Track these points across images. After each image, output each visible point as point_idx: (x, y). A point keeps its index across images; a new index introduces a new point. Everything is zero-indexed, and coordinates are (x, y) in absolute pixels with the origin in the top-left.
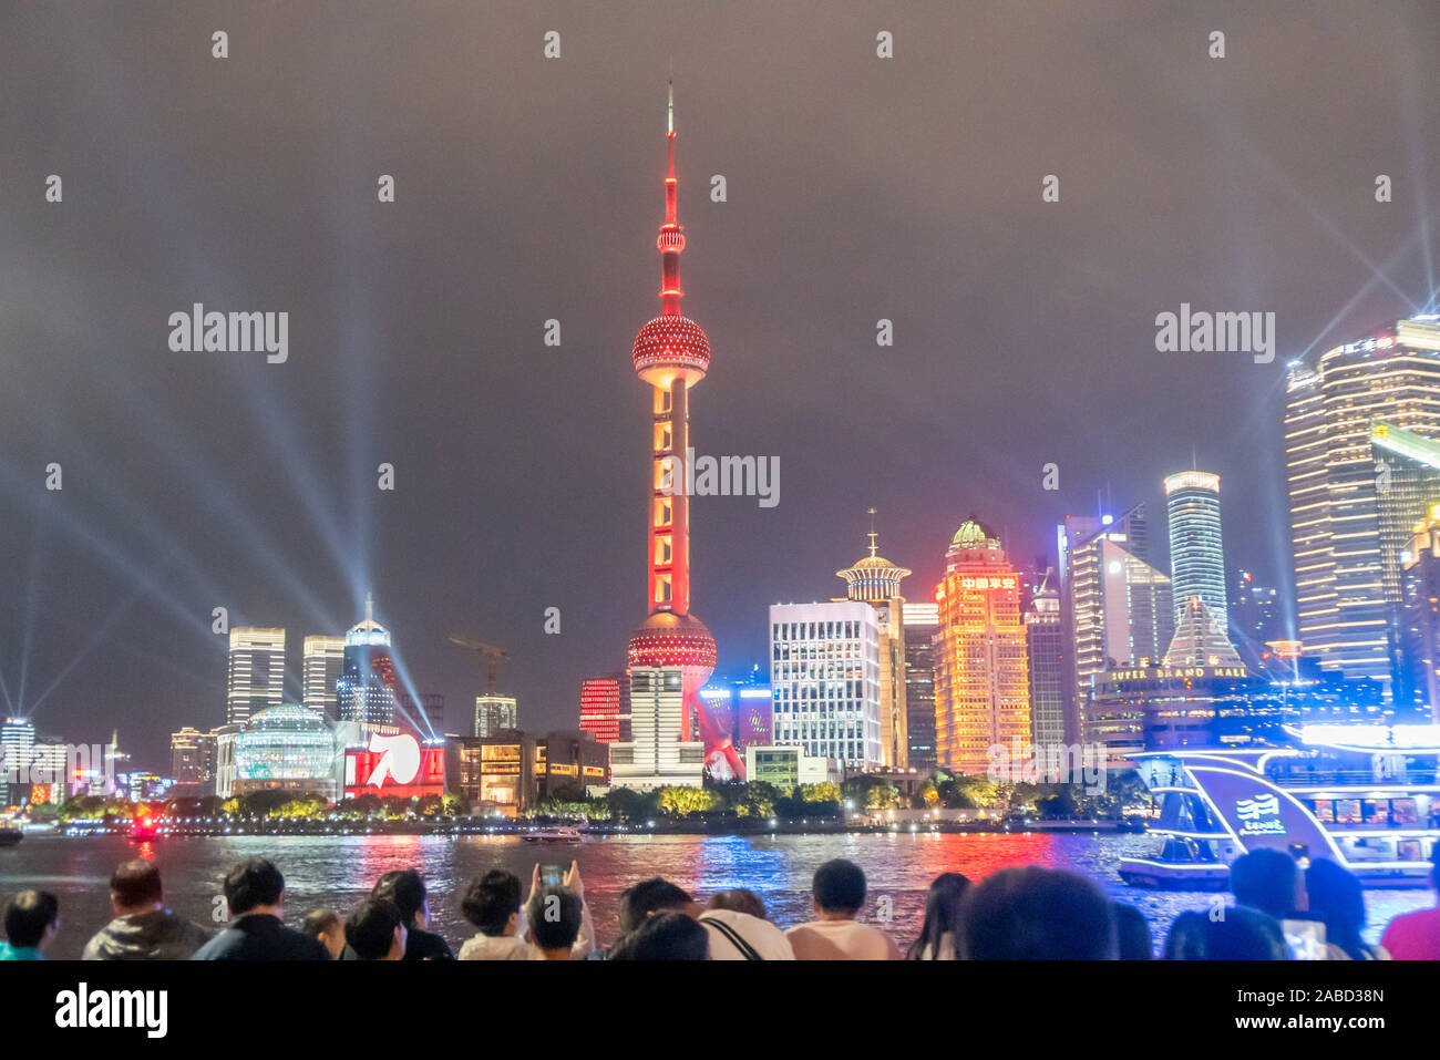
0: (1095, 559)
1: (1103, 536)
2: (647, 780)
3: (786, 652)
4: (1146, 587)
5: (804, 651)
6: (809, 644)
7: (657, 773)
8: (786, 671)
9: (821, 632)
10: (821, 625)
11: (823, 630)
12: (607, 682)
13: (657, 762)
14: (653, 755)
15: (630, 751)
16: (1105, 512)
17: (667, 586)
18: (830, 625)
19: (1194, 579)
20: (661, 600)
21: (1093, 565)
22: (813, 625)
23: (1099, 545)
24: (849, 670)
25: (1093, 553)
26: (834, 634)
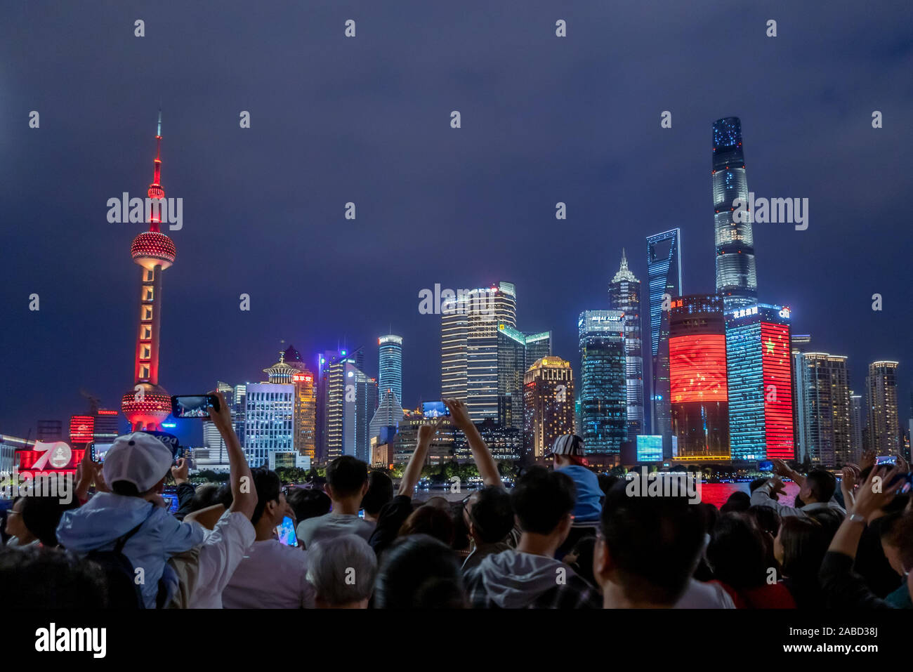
0: (341, 370)
1: (345, 360)
2: (216, 467)
3: (254, 406)
4: (363, 384)
5: (263, 406)
6: (266, 403)
7: (221, 463)
8: (253, 415)
9: (272, 397)
10: (272, 394)
11: (273, 396)
12: (86, 417)
13: (221, 458)
14: (219, 454)
15: (208, 452)
16: (342, 348)
17: (146, 370)
18: (277, 394)
19: (390, 382)
20: (143, 377)
21: (340, 373)
22: (268, 394)
23: (344, 363)
24: (285, 416)
25: (340, 367)
26: (279, 399)
